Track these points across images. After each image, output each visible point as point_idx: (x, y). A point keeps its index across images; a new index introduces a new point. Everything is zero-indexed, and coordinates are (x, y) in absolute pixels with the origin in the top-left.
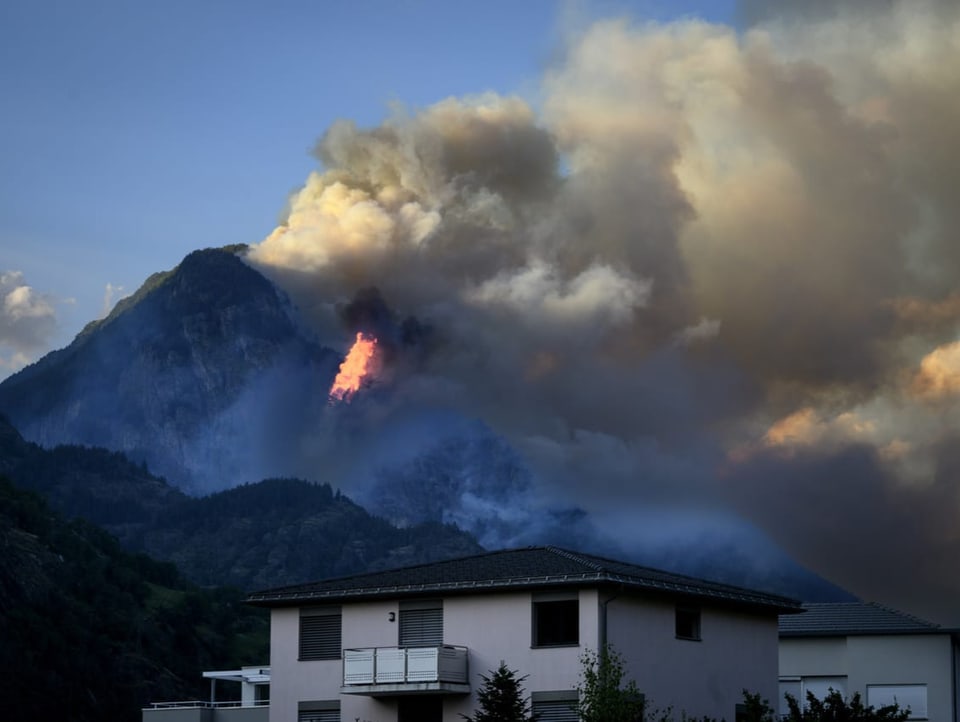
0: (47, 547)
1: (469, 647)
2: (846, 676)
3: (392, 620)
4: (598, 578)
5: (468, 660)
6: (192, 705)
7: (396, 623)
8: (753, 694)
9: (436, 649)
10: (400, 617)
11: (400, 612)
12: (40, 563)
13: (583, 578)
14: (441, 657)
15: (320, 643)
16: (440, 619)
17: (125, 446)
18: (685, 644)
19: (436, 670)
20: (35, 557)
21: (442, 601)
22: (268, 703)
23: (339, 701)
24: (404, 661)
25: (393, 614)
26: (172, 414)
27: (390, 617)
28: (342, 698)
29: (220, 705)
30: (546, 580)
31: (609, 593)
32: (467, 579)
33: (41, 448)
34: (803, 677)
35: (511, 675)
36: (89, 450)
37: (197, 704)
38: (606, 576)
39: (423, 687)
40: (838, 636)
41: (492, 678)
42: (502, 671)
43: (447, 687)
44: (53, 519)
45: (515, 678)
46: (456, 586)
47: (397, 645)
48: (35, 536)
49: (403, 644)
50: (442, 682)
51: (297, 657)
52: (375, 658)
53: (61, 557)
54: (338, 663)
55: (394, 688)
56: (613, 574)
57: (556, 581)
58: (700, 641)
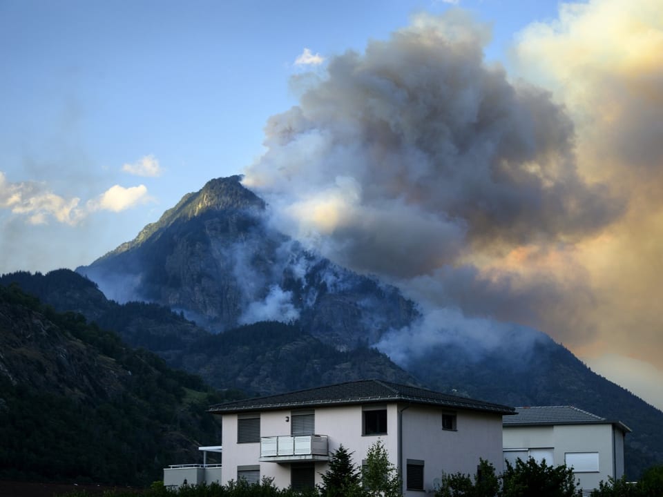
0: (121, 366)
1: (329, 435)
2: (553, 448)
3: (288, 421)
4: (396, 398)
5: (328, 443)
6: (192, 466)
7: (290, 422)
8: (484, 459)
9: (310, 437)
10: (292, 418)
11: (292, 416)
12: (117, 377)
13: (388, 398)
14: (313, 441)
15: (249, 434)
16: (313, 420)
17: (170, 302)
18: (448, 433)
19: (310, 448)
20: (113, 372)
21: (314, 410)
22: (221, 466)
23: (259, 466)
24: (293, 444)
25: (288, 417)
26: (199, 281)
27: (286, 419)
28: (261, 464)
29: (209, 466)
30: (369, 399)
31: (403, 406)
32: (327, 398)
33: (117, 303)
34: (529, 449)
35: (345, 451)
36: (147, 305)
37: (195, 466)
38: (400, 396)
39: (303, 458)
40: (550, 425)
41: (335, 453)
42: (341, 449)
43: (316, 457)
44: (124, 349)
45: (348, 453)
46: (321, 402)
47: (290, 434)
48: (114, 360)
49: (293, 435)
50: (313, 455)
51: (237, 441)
52: (278, 442)
53: (130, 372)
54: (258, 444)
55: (287, 458)
56: (405, 396)
57: (374, 399)
58: (456, 431)
